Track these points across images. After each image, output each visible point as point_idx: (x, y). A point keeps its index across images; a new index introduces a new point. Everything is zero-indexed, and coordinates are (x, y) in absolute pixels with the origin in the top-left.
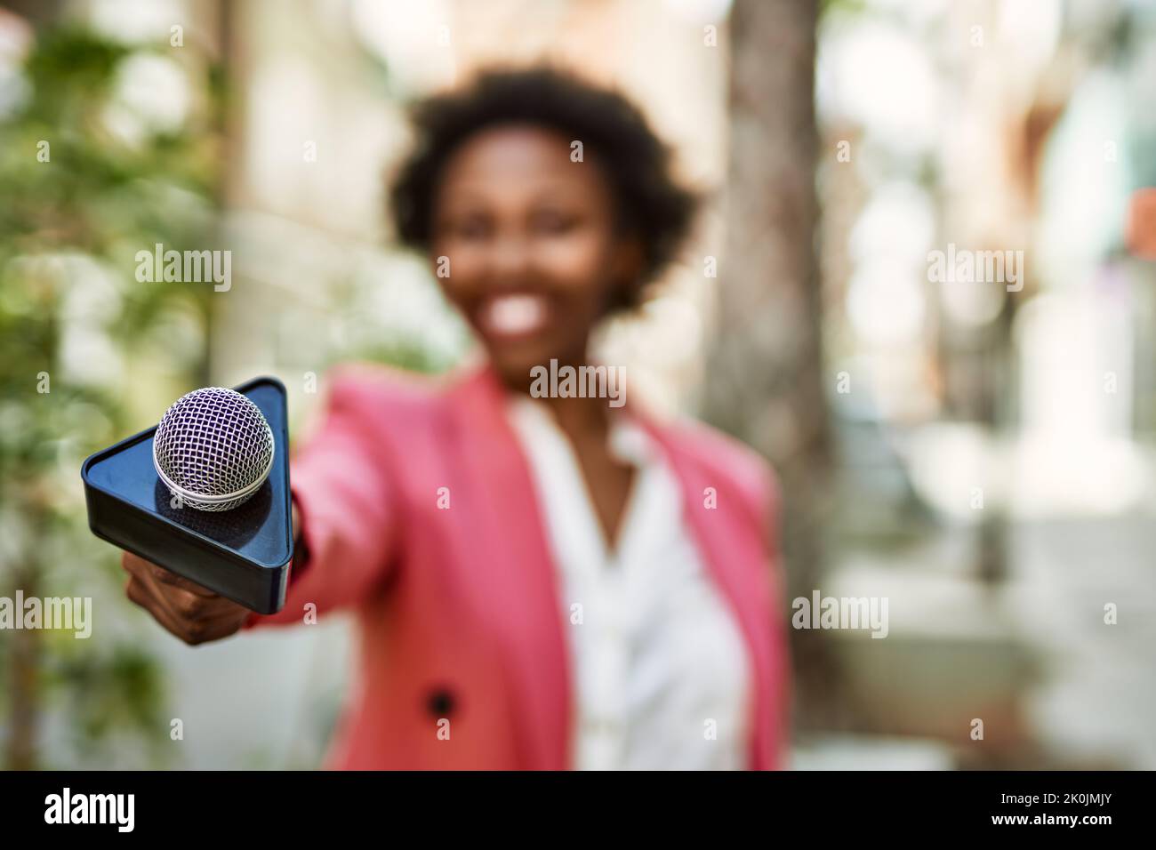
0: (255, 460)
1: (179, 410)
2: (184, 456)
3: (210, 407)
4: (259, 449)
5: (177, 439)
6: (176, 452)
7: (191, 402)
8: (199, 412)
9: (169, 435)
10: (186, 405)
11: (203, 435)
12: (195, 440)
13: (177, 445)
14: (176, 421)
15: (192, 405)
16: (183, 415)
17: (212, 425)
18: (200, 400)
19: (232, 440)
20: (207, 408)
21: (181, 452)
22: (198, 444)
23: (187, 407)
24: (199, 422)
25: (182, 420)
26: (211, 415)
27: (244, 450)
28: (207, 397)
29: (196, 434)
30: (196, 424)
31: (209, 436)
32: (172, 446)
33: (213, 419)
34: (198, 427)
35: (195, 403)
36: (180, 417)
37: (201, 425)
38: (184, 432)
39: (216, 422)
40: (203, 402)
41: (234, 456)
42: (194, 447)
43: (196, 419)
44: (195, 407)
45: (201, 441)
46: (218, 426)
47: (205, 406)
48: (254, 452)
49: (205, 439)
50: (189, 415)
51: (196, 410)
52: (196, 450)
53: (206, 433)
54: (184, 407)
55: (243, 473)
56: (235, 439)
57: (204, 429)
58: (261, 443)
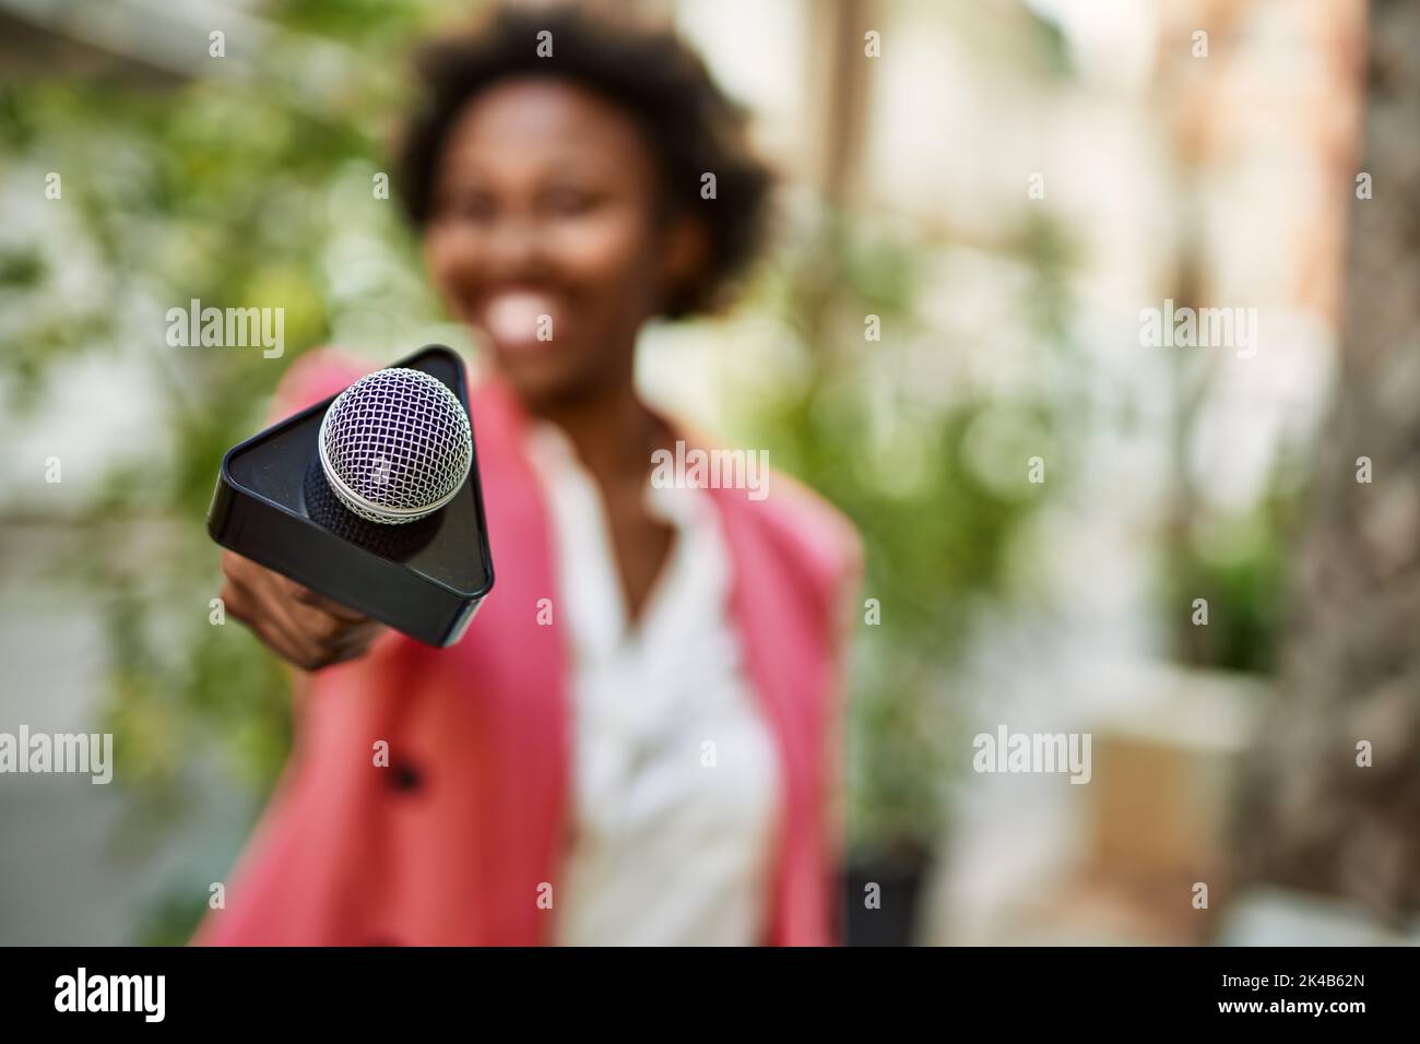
0: (453, 458)
1: (351, 403)
2: (360, 458)
3: (388, 394)
4: (457, 443)
5: (352, 439)
6: (350, 455)
7: (365, 390)
8: (376, 403)
9: (341, 435)
10: (359, 395)
11: (383, 432)
12: (374, 439)
13: (351, 446)
14: (349, 417)
15: (367, 394)
16: (357, 408)
17: (394, 417)
18: (375, 387)
19: (421, 436)
20: (385, 396)
21: (357, 455)
22: (377, 443)
23: (361, 398)
24: (378, 415)
25: (356, 415)
26: (392, 404)
27: (438, 447)
28: (383, 382)
29: (375, 431)
30: (373, 418)
31: (391, 433)
32: (345, 448)
33: (395, 410)
34: (376, 422)
35: (370, 391)
36: (354, 411)
37: (381, 419)
38: (360, 430)
39: (399, 413)
40: (379, 389)
41: (425, 455)
42: (372, 447)
43: (373, 411)
44: (370, 396)
45: (382, 440)
46: (402, 419)
47: (383, 394)
48: (451, 447)
49: (386, 436)
50: (364, 407)
51: (373, 400)
52: (375, 451)
53: (388, 428)
54: (357, 397)
55: (437, 476)
56: (425, 434)
57: (385, 423)
58: (458, 435)
